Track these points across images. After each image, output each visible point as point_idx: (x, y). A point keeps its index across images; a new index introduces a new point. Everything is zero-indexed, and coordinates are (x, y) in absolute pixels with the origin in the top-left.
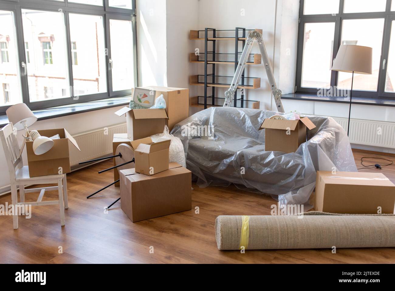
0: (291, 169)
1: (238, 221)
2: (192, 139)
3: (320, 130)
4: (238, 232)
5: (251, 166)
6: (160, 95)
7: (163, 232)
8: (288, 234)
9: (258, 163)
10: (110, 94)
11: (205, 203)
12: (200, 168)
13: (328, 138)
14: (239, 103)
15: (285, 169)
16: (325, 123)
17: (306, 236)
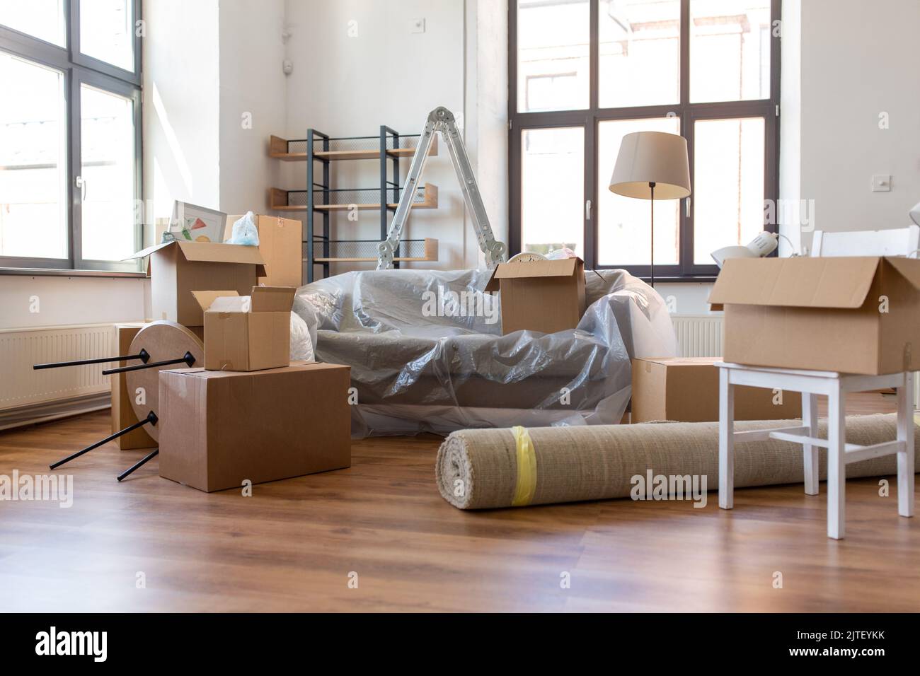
0: (574, 360)
4: (509, 456)
5: (478, 367)
8: (622, 456)
9: (495, 358)
10: (75, 264)
15: (562, 361)
17: (661, 457)
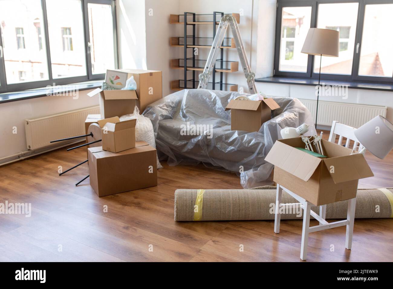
0: (252, 147)
1: (193, 194)
2: (163, 119)
3: (285, 111)
4: (192, 204)
5: (216, 145)
6: (131, 77)
7: (126, 205)
8: (239, 206)
9: (223, 142)
10: (89, 77)
11: (171, 180)
12: (169, 147)
13: (290, 118)
14: (218, 86)
15: (247, 147)
16: (290, 104)
17: (256, 208)
